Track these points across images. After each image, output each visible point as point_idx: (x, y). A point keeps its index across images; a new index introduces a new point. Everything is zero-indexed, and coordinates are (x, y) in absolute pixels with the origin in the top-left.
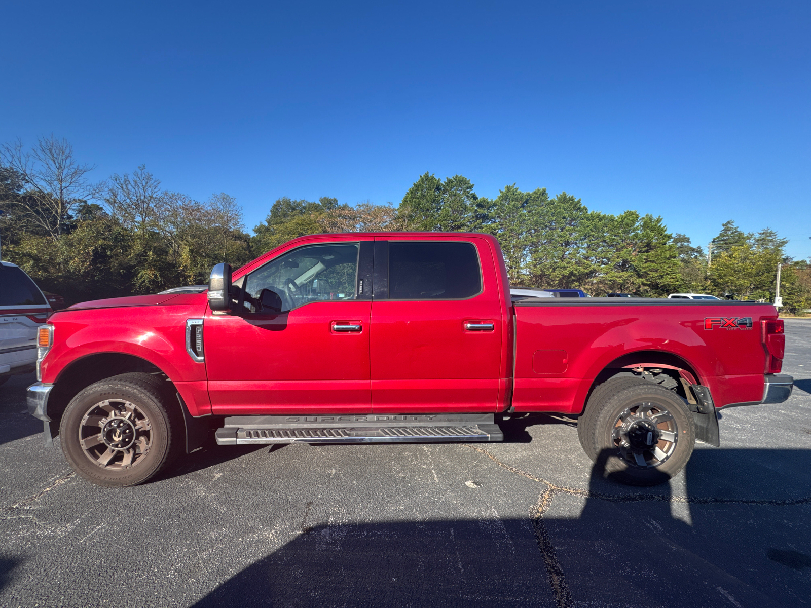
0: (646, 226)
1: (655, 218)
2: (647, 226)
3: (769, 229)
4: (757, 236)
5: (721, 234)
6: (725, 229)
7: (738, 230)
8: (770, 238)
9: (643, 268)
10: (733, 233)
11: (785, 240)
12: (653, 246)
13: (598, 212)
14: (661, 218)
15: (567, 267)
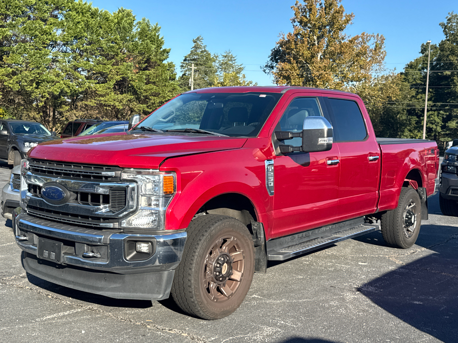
0: (143, 34)
1: (152, 25)
2: (145, 35)
3: (230, 53)
4: (221, 58)
5: (192, 52)
6: (195, 47)
7: (207, 49)
8: (231, 63)
9: (145, 90)
10: (202, 52)
11: (242, 67)
12: (153, 63)
13: (88, 4)
14: (159, 26)
15: (57, 82)
